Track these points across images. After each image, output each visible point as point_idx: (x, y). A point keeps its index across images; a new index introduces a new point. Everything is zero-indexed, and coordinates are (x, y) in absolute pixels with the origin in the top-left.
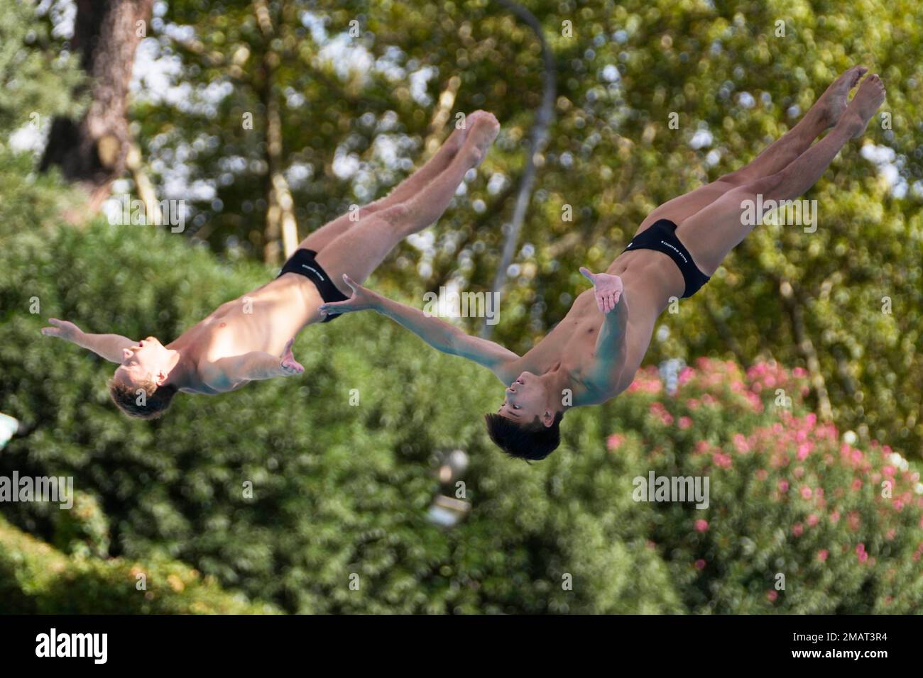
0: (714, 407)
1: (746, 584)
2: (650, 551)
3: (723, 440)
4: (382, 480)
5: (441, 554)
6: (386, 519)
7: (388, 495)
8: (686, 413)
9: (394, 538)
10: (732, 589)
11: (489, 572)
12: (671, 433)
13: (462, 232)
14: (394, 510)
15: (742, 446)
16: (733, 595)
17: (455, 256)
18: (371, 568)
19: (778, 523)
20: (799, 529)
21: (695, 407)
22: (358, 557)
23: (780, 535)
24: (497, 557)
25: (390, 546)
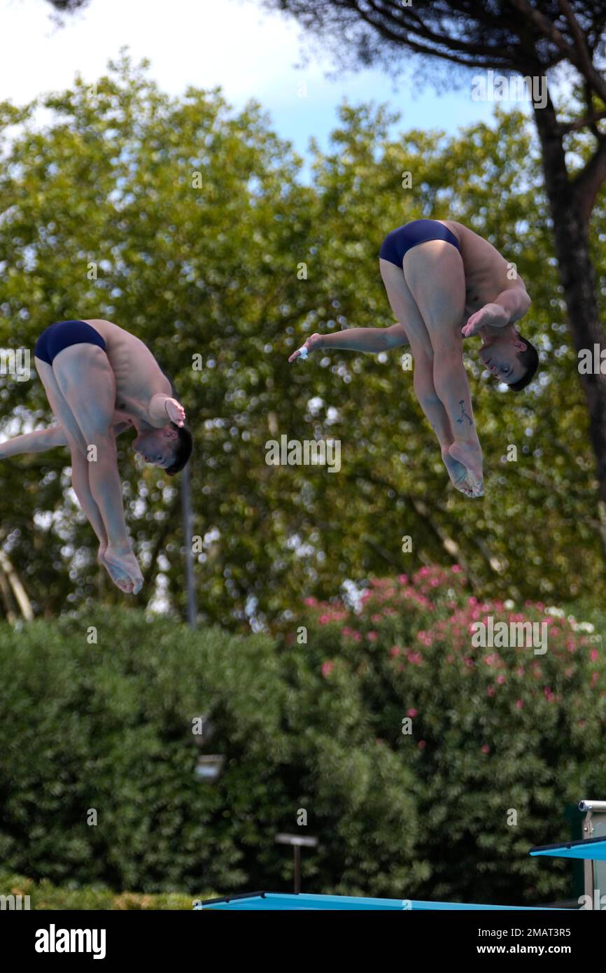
0: (394, 616)
1: (461, 746)
2: (381, 746)
3: (408, 640)
4: (157, 759)
5: (218, 803)
6: (167, 789)
7: (163, 770)
8: (372, 628)
9: (177, 801)
10: (451, 753)
11: (257, 804)
12: (364, 649)
13: (153, 541)
14: (171, 779)
15: (425, 640)
16: (454, 758)
17: (154, 563)
18: (167, 831)
19: (473, 691)
20: (491, 690)
21: (377, 620)
22: (155, 825)
23: (476, 700)
24: (261, 790)
25: (177, 808)
